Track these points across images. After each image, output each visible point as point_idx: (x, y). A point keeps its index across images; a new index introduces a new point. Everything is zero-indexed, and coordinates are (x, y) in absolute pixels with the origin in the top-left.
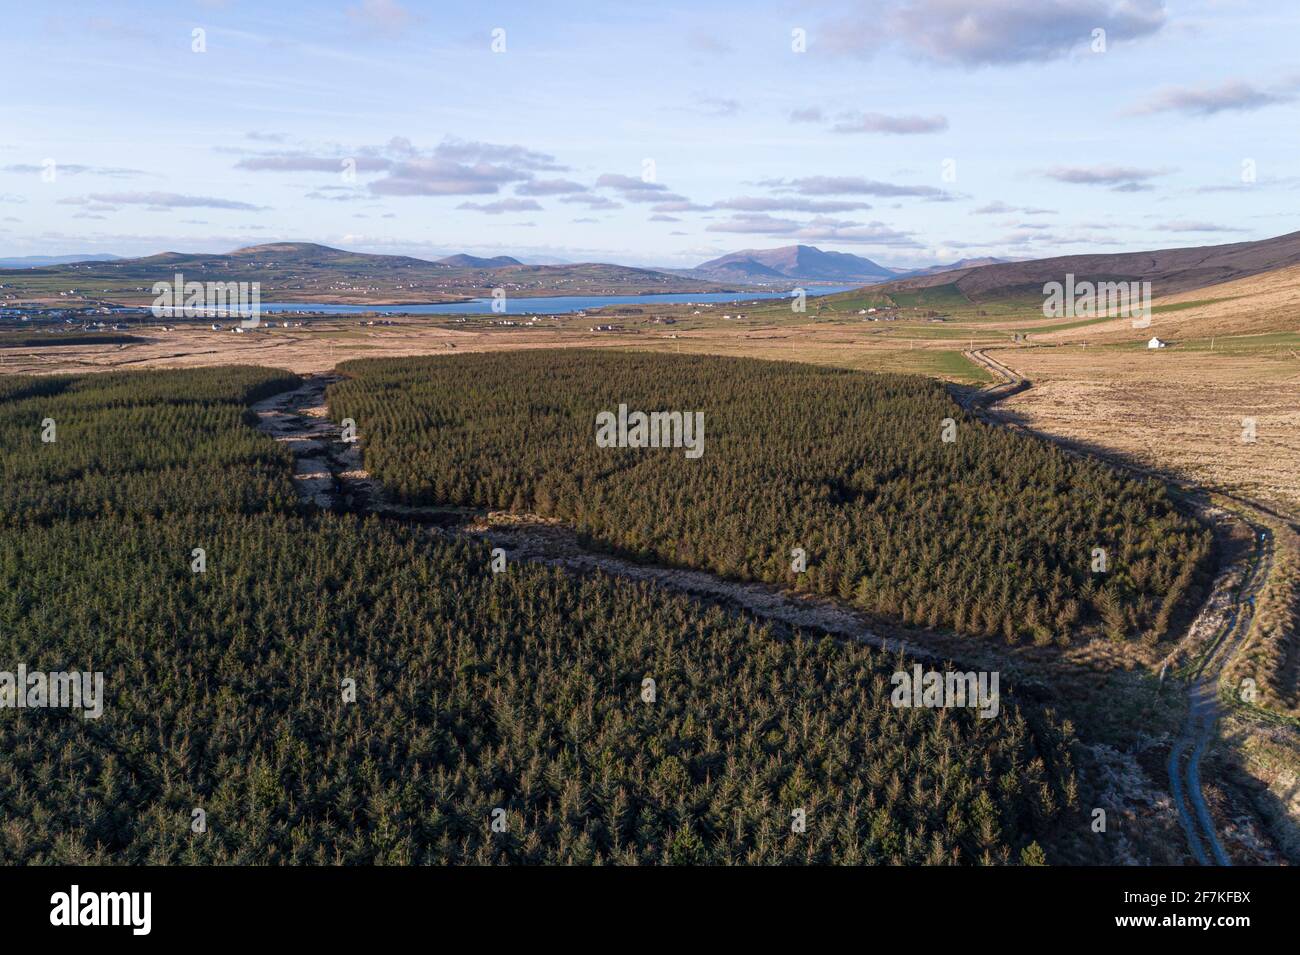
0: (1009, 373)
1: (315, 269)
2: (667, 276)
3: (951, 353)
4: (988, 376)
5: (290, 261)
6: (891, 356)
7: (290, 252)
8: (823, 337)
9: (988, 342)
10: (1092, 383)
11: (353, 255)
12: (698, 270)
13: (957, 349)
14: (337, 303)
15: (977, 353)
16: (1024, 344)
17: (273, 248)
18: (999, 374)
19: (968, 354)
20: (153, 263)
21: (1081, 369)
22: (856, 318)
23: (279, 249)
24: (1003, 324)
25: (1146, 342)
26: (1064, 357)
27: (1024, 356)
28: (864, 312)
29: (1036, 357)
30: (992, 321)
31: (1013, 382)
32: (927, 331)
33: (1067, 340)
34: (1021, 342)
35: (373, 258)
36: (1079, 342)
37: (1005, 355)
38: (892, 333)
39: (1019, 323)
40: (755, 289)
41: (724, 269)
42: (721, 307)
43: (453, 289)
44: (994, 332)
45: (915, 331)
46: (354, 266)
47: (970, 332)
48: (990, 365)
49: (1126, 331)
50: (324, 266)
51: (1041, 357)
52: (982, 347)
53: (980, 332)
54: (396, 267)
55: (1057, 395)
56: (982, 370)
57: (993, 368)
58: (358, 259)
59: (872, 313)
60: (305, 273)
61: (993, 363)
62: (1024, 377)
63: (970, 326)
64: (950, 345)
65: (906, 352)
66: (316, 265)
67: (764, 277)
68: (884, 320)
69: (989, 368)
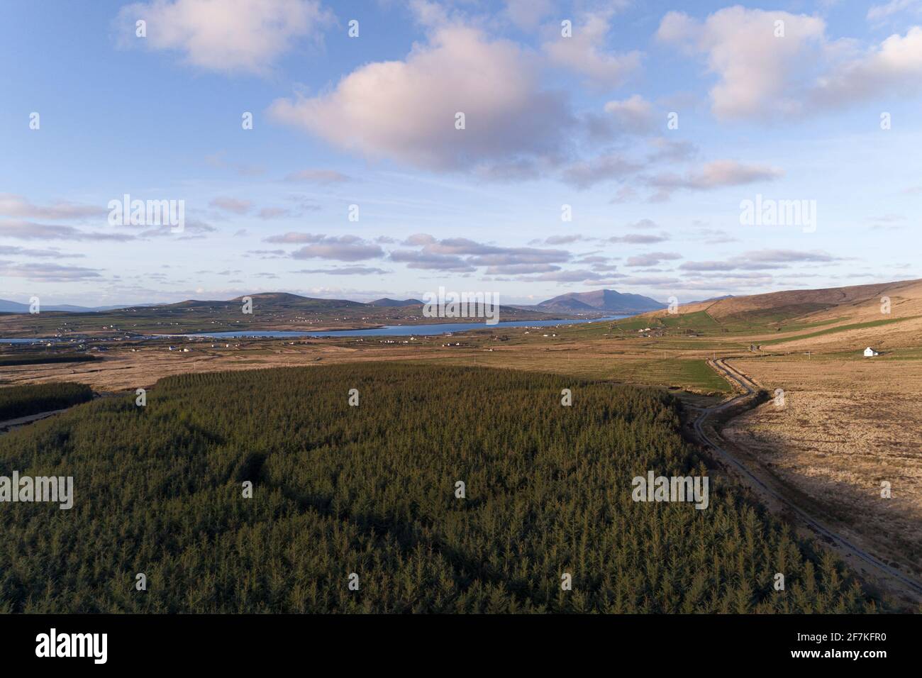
0: (747, 382)
1: (285, 309)
2: (516, 310)
3: (696, 362)
4: (726, 385)
5: (269, 304)
6: (646, 365)
7: (270, 299)
8: (605, 349)
9: (730, 352)
10: (830, 394)
11: (311, 299)
12: (540, 306)
13: (702, 358)
14: (289, 330)
15: (719, 362)
16: (758, 354)
17: (260, 296)
18: (736, 383)
19: (711, 363)
20: (179, 307)
21: (815, 378)
22: (636, 335)
23: (263, 297)
24: (741, 338)
25: (862, 351)
26: (794, 365)
27: (760, 364)
28: (642, 331)
29: (770, 365)
30: (733, 336)
31: (750, 392)
32: (683, 343)
33: (793, 350)
34: (756, 352)
35: (324, 301)
36: (802, 352)
37: (743, 364)
38: (658, 346)
39: (753, 337)
40: (575, 317)
41: (556, 305)
42: (547, 329)
43: (373, 320)
44: (734, 344)
45: (675, 344)
46: (310, 307)
47: (717, 344)
48: (729, 373)
49: (839, 342)
50: (291, 307)
51: (775, 365)
52: (724, 356)
53: (724, 344)
54: (338, 307)
55: (798, 411)
56: (721, 378)
57: (732, 376)
58: (315, 302)
59: (648, 331)
60: (278, 311)
61: (732, 372)
62: (761, 386)
63: (717, 340)
64: (700, 354)
65: (660, 361)
66: (286, 306)
67: (582, 310)
68: (655, 336)
69: (727, 377)
